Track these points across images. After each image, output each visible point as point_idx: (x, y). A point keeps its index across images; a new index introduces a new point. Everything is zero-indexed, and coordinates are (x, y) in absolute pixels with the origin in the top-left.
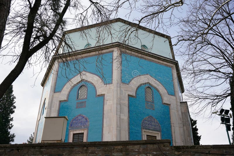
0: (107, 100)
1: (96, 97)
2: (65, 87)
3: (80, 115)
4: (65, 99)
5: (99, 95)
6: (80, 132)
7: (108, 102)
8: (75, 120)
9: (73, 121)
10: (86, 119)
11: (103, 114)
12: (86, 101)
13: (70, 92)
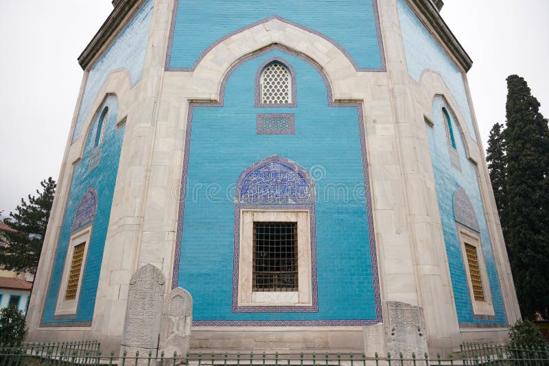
0: (375, 121)
1: (330, 104)
2: (209, 56)
3: (275, 160)
4: (213, 97)
5: (340, 101)
6: (283, 218)
7: (378, 127)
8: (257, 172)
9: (250, 174)
10: (300, 175)
11: (366, 164)
12: (293, 115)
13: (227, 77)
